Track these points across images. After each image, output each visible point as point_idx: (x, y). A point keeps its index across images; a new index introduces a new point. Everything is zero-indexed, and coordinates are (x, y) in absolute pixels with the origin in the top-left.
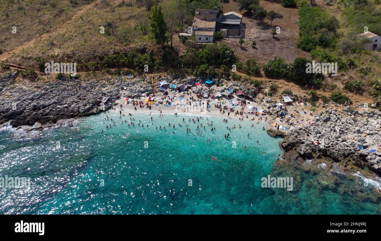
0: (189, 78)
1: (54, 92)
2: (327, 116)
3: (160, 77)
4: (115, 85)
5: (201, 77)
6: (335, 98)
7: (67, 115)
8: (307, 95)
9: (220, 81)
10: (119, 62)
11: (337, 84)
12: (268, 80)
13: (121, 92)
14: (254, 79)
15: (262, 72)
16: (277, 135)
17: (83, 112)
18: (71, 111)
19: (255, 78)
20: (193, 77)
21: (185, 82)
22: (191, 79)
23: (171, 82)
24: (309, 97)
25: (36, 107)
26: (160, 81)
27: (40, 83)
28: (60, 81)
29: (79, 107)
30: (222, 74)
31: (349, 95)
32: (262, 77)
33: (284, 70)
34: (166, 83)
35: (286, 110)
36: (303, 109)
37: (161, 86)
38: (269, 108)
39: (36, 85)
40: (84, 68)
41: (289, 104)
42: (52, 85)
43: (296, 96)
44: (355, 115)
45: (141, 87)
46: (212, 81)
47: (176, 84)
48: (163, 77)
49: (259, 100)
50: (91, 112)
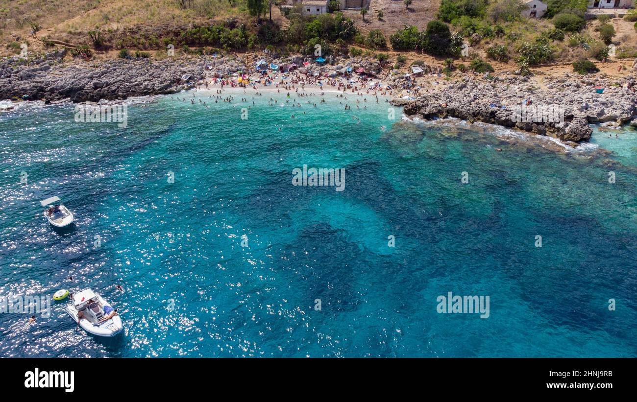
0: (294, 56)
1: (117, 70)
2: (463, 83)
3: (256, 56)
4: (197, 64)
5: (311, 55)
6: (475, 66)
7: (139, 92)
8: (443, 66)
9: (335, 60)
10: (201, 38)
11: (480, 53)
12: (396, 53)
13: (205, 72)
14: (378, 53)
15: (389, 45)
16: (401, 105)
17: (159, 90)
18: (144, 88)
19: (380, 52)
20: (300, 56)
21: (289, 60)
22: (297, 58)
23: (271, 62)
24: (444, 67)
25: (98, 86)
26: (256, 60)
27: (97, 62)
28: (124, 59)
29: (154, 84)
30: (338, 51)
31: (493, 63)
32: (389, 50)
33: (415, 39)
34: (264, 63)
35: (414, 81)
36: (435, 80)
37: (257, 66)
38: (394, 80)
39: (92, 65)
40: (153, 46)
41: (419, 75)
42: (113, 63)
43: (429, 67)
44: (495, 82)
45: (232, 66)
46: (324, 58)
47: (278, 63)
48: (259, 56)
49: (384, 76)
50: (169, 90)
